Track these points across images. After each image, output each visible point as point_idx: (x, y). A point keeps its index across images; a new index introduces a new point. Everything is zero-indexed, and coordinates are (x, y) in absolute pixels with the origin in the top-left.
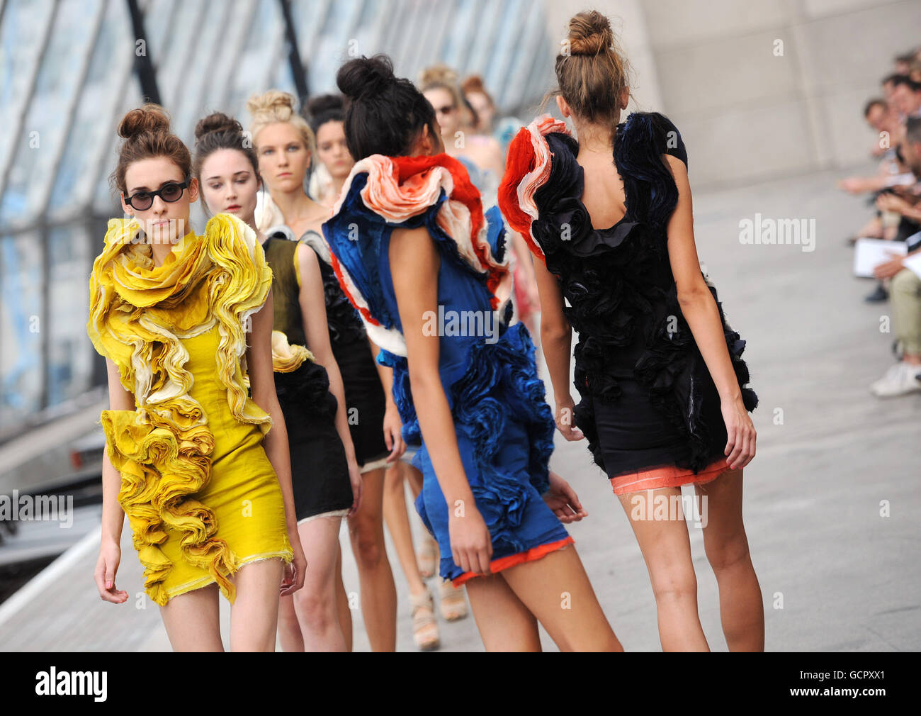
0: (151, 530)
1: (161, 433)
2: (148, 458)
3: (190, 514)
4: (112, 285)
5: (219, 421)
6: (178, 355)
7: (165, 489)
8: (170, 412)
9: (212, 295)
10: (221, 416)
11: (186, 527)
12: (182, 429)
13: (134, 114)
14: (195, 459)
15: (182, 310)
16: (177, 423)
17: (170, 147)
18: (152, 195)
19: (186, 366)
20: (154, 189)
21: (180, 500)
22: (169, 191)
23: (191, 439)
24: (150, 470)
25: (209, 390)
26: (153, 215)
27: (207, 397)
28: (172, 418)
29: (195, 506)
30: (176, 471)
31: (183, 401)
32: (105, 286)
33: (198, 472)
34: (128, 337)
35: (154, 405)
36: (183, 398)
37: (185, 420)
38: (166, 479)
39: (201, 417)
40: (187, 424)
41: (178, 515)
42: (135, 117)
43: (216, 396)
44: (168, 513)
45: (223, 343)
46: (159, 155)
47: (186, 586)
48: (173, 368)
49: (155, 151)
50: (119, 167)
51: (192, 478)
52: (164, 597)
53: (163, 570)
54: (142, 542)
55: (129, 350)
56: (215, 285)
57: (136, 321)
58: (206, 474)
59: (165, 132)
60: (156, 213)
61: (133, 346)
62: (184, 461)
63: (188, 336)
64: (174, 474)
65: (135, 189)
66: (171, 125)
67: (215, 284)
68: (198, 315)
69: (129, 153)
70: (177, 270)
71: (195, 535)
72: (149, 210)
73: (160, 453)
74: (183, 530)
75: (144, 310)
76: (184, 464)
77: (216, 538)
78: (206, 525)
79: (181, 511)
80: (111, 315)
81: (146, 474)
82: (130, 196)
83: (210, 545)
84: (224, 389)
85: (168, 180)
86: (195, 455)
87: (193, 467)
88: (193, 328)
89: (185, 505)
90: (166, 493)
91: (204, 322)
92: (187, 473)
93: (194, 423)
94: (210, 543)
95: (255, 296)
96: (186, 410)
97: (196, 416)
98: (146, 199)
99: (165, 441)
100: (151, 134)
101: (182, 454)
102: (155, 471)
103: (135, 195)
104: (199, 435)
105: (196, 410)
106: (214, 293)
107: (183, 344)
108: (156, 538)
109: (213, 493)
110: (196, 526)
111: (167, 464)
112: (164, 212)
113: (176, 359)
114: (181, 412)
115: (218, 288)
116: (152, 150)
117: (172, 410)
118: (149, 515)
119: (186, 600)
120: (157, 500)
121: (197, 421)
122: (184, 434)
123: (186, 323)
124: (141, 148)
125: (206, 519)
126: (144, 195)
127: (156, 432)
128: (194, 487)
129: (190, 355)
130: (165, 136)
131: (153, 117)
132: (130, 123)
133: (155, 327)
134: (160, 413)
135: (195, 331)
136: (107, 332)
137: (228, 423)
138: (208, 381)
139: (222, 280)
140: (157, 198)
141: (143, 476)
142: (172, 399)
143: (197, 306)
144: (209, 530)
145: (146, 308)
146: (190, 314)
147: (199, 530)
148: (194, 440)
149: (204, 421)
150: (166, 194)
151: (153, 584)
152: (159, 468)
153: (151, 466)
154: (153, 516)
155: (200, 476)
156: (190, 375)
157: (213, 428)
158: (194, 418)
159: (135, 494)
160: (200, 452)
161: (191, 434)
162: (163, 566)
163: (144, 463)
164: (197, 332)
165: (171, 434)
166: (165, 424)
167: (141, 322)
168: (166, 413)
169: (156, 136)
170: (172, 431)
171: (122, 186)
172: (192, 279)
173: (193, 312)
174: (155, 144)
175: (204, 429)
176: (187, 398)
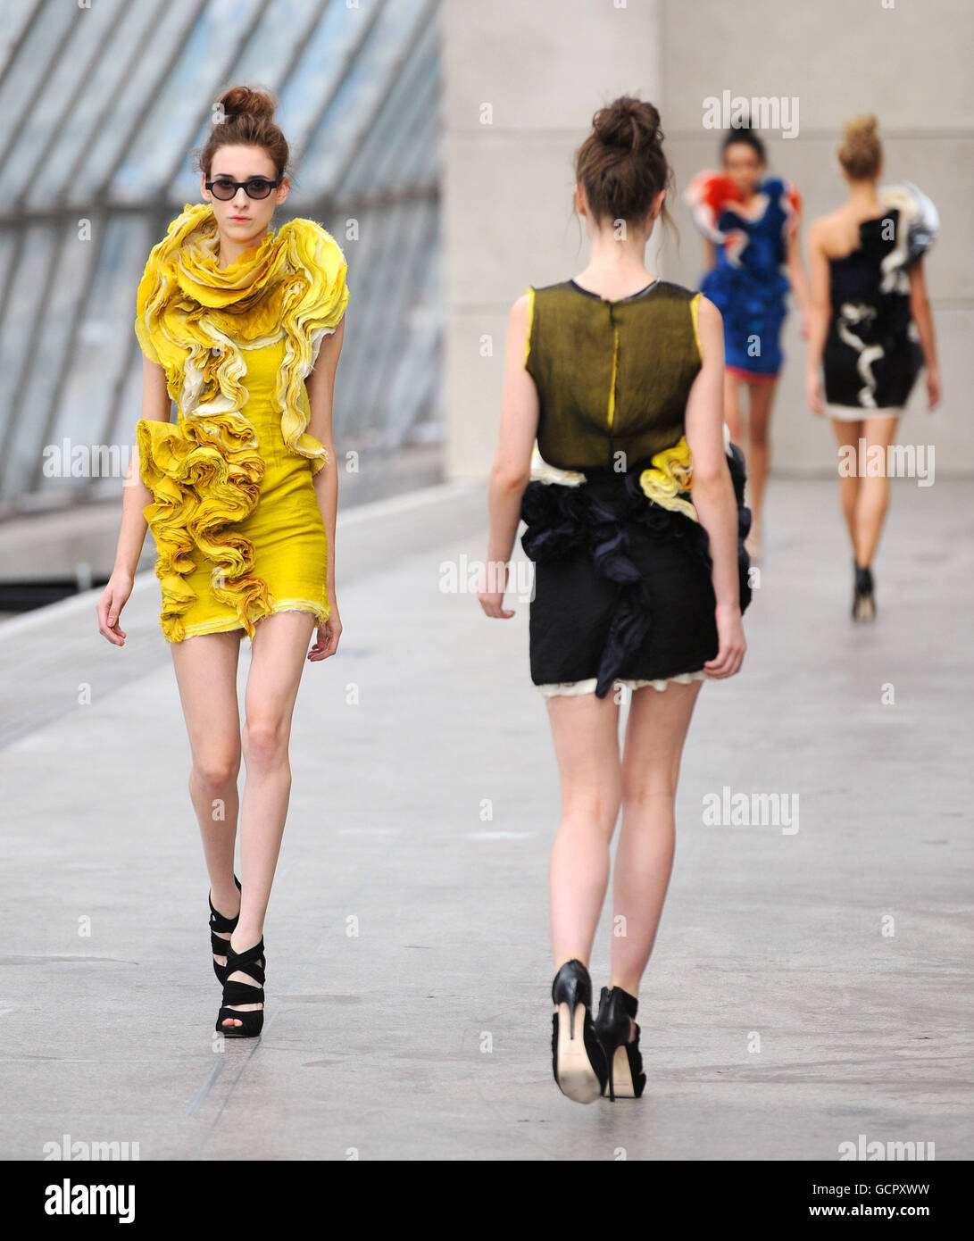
0: (181, 557)
1: (208, 453)
2: (189, 477)
3: (228, 544)
4: (175, 277)
5: (270, 448)
6: (236, 367)
7: (206, 514)
8: (219, 429)
9: (285, 303)
10: (273, 442)
11: (224, 558)
12: (231, 450)
13: (239, 92)
14: (244, 487)
15: (247, 318)
16: (225, 443)
17: (270, 139)
18: (238, 186)
19: (240, 380)
20: (241, 181)
21: (221, 528)
22: (256, 186)
23: (241, 463)
24: (188, 490)
25: (263, 410)
26: (231, 208)
27: (259, 418)
28: (220, 437)
29: (236, 537)
30: (220, 496)
31: (235, 418)
32: (167, 277)
33: (246, 500)
34: (184, 340)
35: (201, 418)
36: (236, 415)
37: (233, 440)
38: (208, 503)
39: (251, 440)
40: (236, 446)
41: (215, 544)
42: (239, 95)
43: (269, 419)
44: (205, 541)
45: (287, 360)
46: (255, 144)
47: (209, 627)
48: (227, 380)
49: (252, 139)
50: (207, 146)
51: (239, 505)
52: (181, 632)
53: (189, 602)
54: (168, 569)
55: (184, 353)
56: (289, 295)
57: (195, 323)
58: (254, 502)
59: (268, 119)
60: (236, 207)
61: (190, 350)
62: (232, 487)
63: (250, 348)
64: (219, 499)
65: (220, 175)
66: (275, 114)
67: (290, 293)
68: (266, 325)
69: (223, 133)
70: (254, 271)
71: (233, 567)
72: (230, 201)
73: (204, 473)
74: (219, 560)
75: (207, 311)
76: (231, 490)
77: (252, 575)
78: (244, 558)
79: (219, 540)
80: (167, 312)
81: (184, 495)
82: (213, 181)
83: (244, 584)
84: (278, 411)
85: (258, 174)
86: (244, 482)
87: (242, 494)
88: (258, 338)
89: (224, 534)
90: (207, 519)
91: (271, 334)
92: (233, 499)
93: (245, 444)
94: (244, 581)
95: (331, 317)
96: (237, 429)
97: (246, 438)
98: (228, 188)
99: (212, 462)
100: (252, 119)
101: (231, 480)
102: (194, 493)
103: (219, 183)
104: (249, 460)
105: (249, 431)
106: (287, 301)
107: (244, 356)
108: (185, 567)
109: (254, 526)
110: (235, 557)
111: (211, 487)
112: (246, 207)
113: (231, 369)
114: (231, 430)
115: (293, 297)
116: (249, 137)
117: (221, 427)
118: (180, 539)
119: (204, 642)
120: (195, 525)
121: (248, 443)
122: (231, 456)
123: (251, 332)
124: (238, 132)
125: (245, 552)
126: (227, 185)
127: (200, 450)
128: (238, 516)
129: (248, 369)
130: (266, 125)
131: (259, 101)
132: (233, 100)
133: (215, 333)
134: (207, 429)
135: (260, 343)
136: (159, 329)
137: (279, 452)
138: (263, 401)
139: (297, 290)
140: (241, 191)
141: (180, 497)
142: (222, 415)
143: (264, 315)
144: (246, 566)
145: (211, 309)
146: (255, 322)
147: (238, 562)
148: (243, 465)
149: (255, 444)
150: (252, 189)
151: (172, 616)
152: (201, 491)
153: (190, 487)
154: (184, 542)
155: (248, 503)
156: (245, 390)
157: (263, 452)
158: (245, 439)
159: (171, 516)
160: (250, 480)
161: (241, 458)
162: (190, 597)
163: (183, 482)
164: (260, 344)
165: (218, 455)
166: (212, 443)
167: (200, 323)
168: (215, 430)
169: (257, 124)
170: (220, 451)
171: (206, 167)
172: (267, 284)
173: (260, 321)
174: (254, 132)
175: (255, 455)
176: (238, 415)
